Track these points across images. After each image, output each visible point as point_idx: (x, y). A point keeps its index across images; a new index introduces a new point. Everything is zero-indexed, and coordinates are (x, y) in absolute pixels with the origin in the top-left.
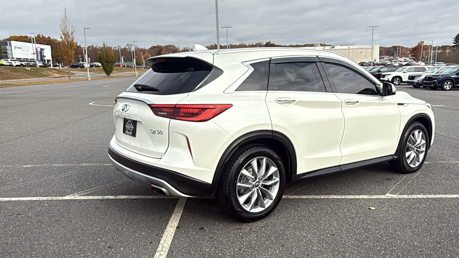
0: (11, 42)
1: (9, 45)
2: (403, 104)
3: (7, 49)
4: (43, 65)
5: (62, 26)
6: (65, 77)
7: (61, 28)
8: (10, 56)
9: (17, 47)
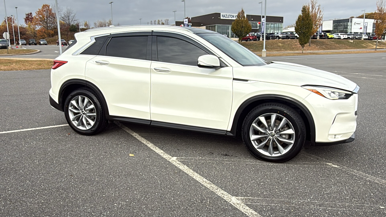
0: (352, 19)
1: (350, 22)
2: (247, 81)
3: (348, 25)
4: (368, 38)
5: (378, 3)
6: (383, 48)
7: (377, 4)
8: (349, 31)
9: (356, 23)
